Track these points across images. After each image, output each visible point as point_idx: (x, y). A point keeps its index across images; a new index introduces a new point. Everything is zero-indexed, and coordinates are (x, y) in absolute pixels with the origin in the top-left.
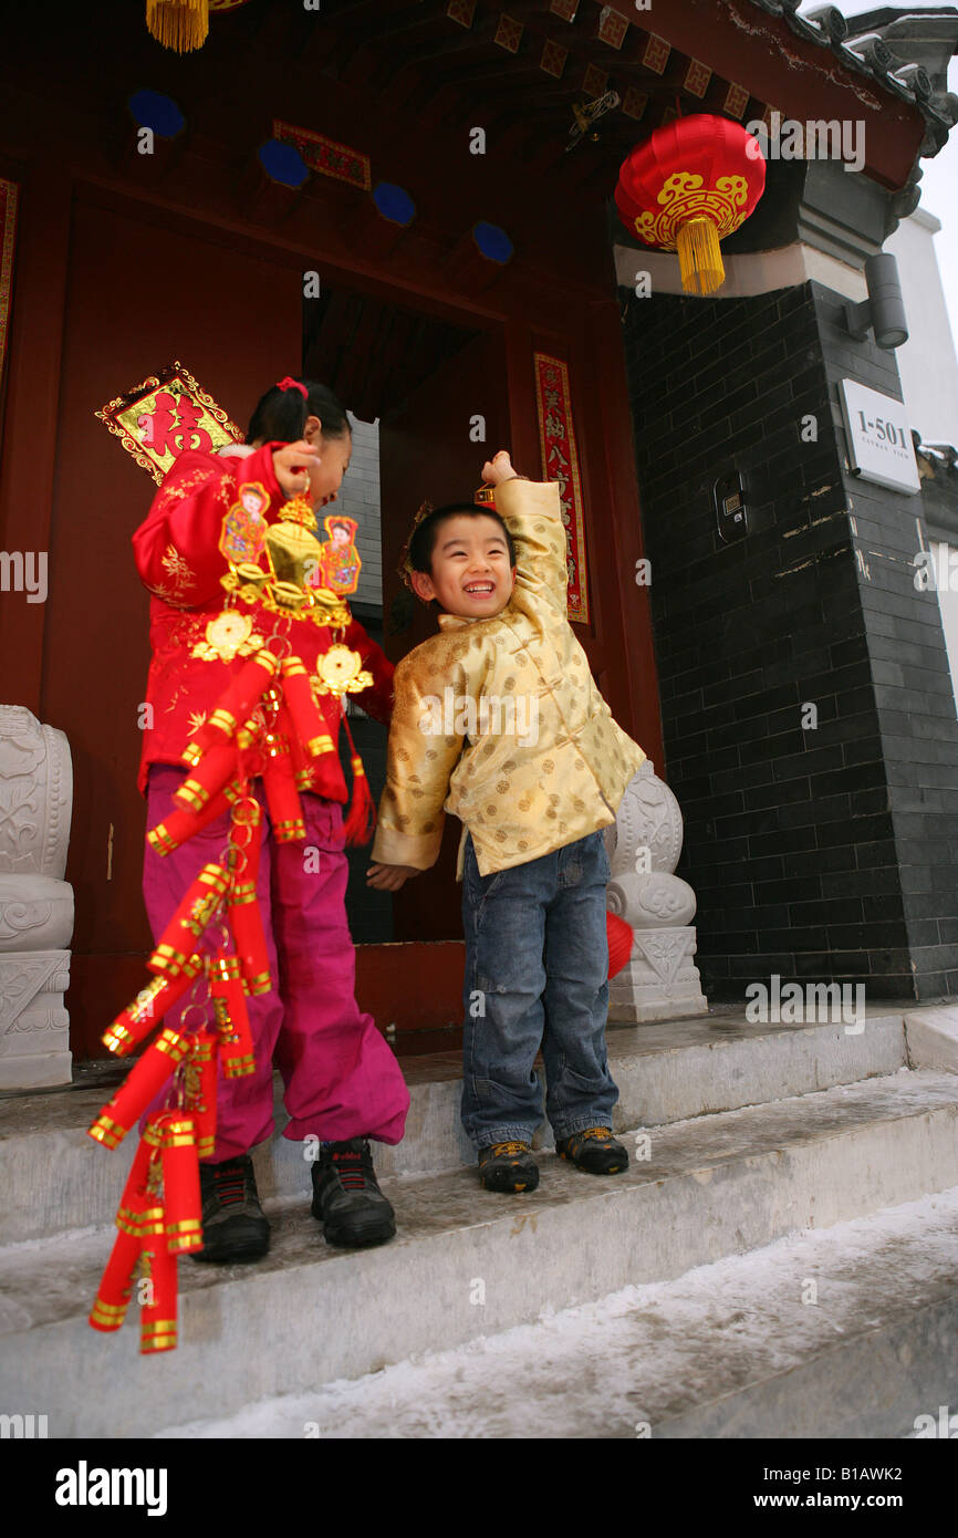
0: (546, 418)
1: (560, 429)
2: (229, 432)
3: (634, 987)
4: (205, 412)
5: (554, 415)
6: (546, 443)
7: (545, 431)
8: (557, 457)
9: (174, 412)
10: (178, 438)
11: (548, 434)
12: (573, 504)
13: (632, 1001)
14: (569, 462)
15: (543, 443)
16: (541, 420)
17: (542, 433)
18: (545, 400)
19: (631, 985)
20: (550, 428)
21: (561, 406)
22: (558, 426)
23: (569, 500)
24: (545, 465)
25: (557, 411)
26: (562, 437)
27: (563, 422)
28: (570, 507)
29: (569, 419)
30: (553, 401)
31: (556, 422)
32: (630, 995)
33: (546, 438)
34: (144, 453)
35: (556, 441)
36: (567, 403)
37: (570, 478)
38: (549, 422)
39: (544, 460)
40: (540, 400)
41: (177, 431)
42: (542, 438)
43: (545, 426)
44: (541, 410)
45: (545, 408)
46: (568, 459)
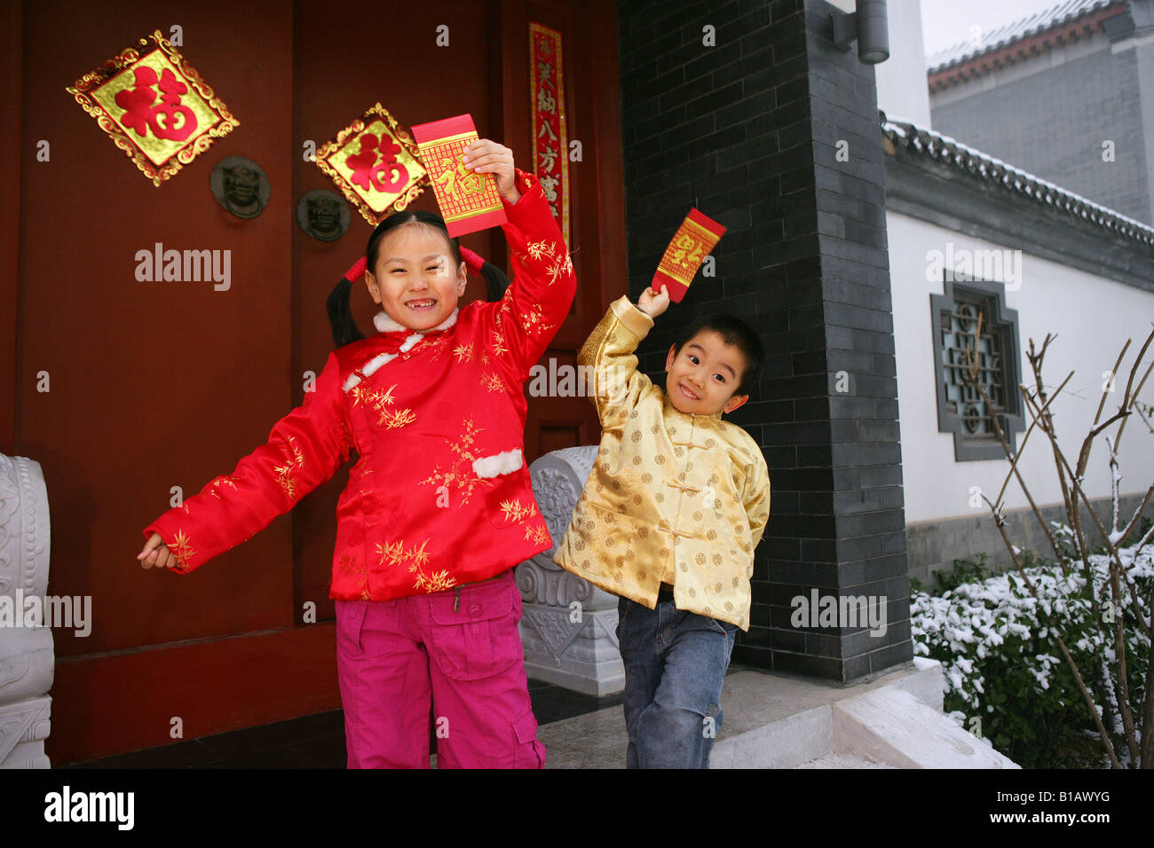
0: (538, 91)
1: (551, 104)
2: (215, 111)
3: (597, 664)
4: (189, 88)
5: (546, 88)
6: (538, 117)
7: (537, 105)
8: (547, 131)
9: (155, 88)
10: (160, 118)
11: (540, 109)
12: (560, 180)
13: (595, 676)
14: (559, 137)
15: (534, 118)
16: (533, 94)
17: (534, 107)
18: (538, 73)
19: (595, 662)
20: (543, 102)
21: (553, 79)
22: (550, 99)
23: (557, 176)
24: (535, 141)
25: (549, 83)
26: (553, 112)
27: (555, 96)
28: (557, 184)
29: (561, 92)
30: (545, 75)
31: (547, 96)
32: (593, 670)
33: (537, 111)
34: (123, 133)
35: (547, 115)
36: (560, 76)
37: (559, 153)
38: (541, 96)
39: (534, 135)
40: (533, 73)
41: (159, 110)
42: (534, 113)
43: (537, 100)
44: (533, 84)
45: (538, 80)
46: (557, 134)
